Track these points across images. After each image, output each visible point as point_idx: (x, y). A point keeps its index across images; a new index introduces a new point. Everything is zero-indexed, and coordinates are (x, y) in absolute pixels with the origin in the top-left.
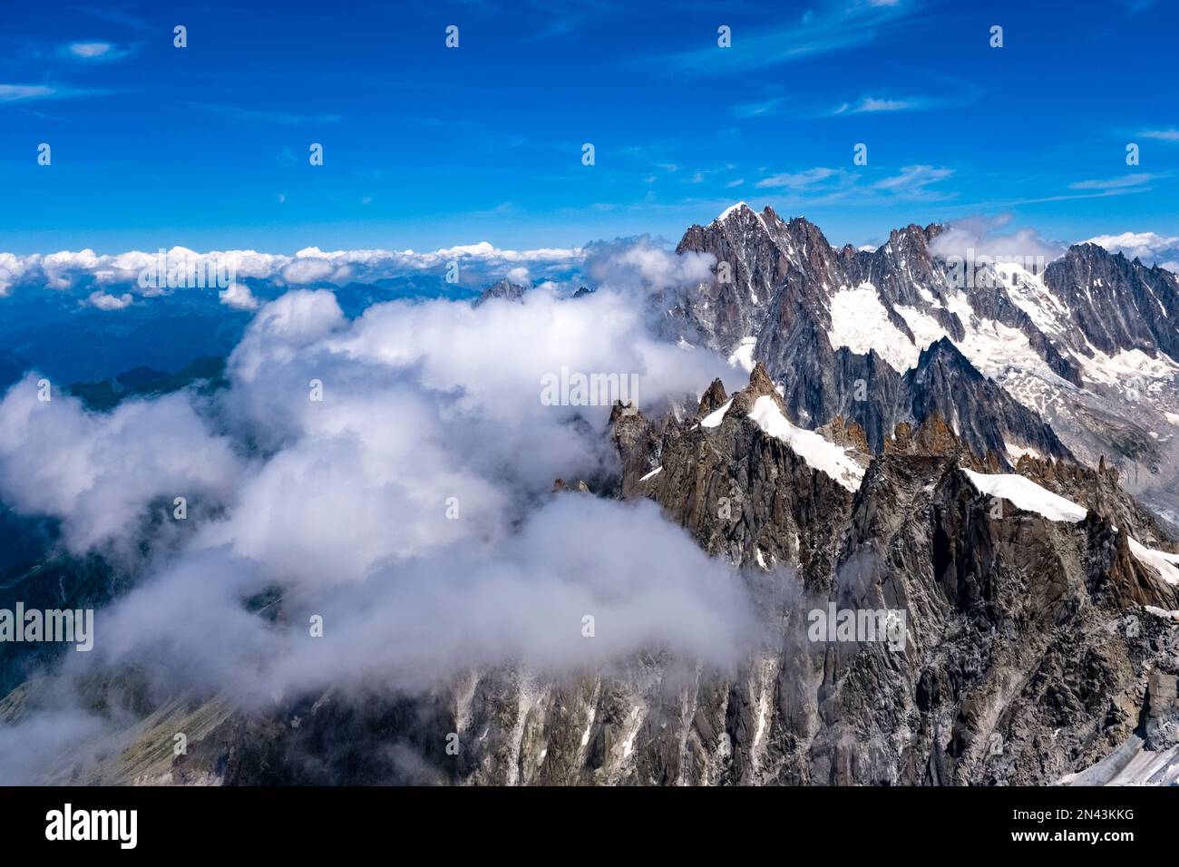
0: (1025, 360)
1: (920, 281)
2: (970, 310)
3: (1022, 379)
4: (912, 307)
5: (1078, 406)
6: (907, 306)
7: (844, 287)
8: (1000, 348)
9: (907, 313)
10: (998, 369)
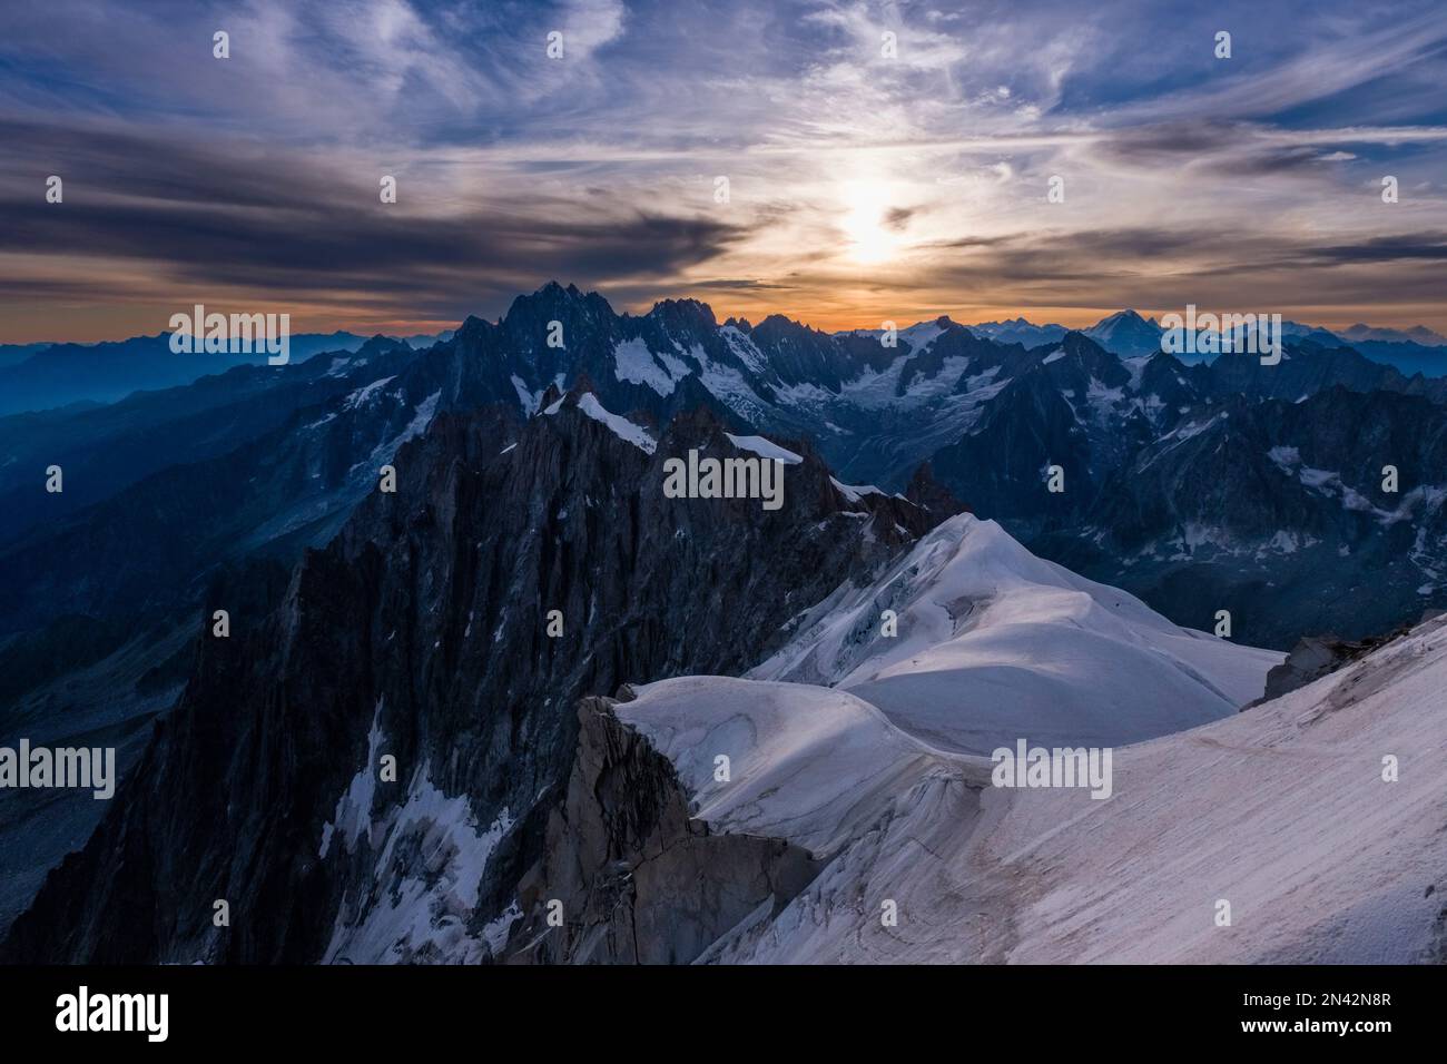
0: (741, 389)
1: (674, 338)
3: (738, 401)
4: (669, 354)
6: (665, 353)
7: (624, 341)
8: (725, 381)
9: (666, 358)
10: (724, 395)
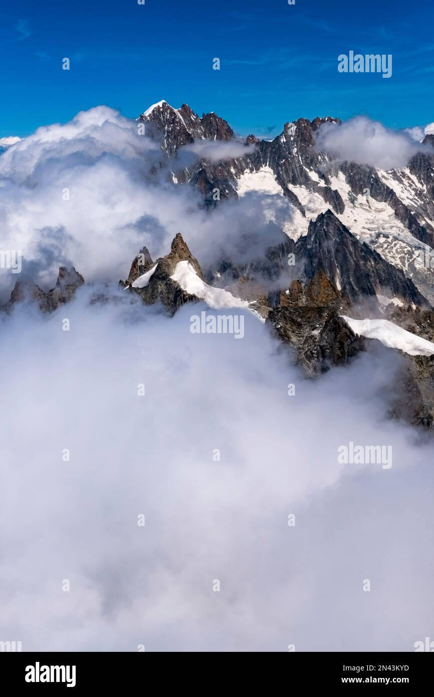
0: (392, 227)
1: (308, 166)
2: (348, 188)
3: (388, 242)
4: (303, 186)
6: (298, 186)
7: (248, 170)
8: (372, 218)
10: (371, 235)
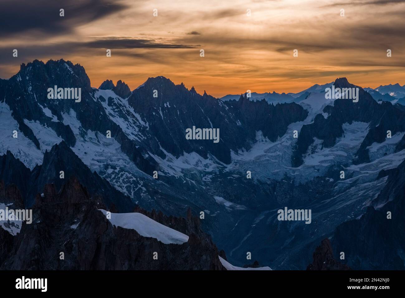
0: (119, 160)
2: (78, 124)
3: (116, 173)
4: (37, 121)
5: (156, 192)
6: (33, 121)
8: (101, 151)
9: (34, 126)
10: (100, 166)
